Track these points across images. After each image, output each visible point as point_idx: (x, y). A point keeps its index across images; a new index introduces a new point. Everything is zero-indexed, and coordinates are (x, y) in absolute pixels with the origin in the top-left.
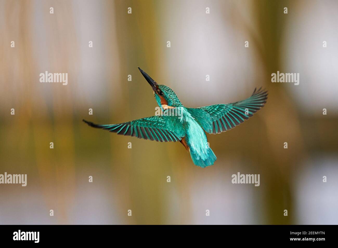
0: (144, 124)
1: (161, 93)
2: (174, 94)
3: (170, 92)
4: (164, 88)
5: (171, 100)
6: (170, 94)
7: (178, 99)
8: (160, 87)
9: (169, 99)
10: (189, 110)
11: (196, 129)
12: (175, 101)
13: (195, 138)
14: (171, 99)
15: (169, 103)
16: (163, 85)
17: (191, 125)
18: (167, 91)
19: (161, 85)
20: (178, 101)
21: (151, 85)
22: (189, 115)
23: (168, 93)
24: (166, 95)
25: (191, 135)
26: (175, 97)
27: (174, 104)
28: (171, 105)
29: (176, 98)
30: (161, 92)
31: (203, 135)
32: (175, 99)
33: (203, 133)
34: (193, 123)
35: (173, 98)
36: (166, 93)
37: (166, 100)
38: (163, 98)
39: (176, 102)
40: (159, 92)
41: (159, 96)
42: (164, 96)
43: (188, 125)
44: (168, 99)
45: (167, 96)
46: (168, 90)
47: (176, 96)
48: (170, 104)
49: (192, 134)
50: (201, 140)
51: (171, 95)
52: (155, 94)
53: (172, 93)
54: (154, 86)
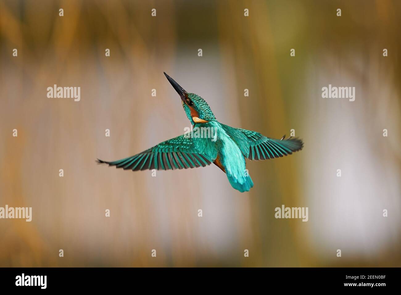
0: (169, 148)
1: (190, 104)
2: (206, 105)
3: (201, 102)
4: (194, 98)
5: (203, 112)
6: (201, 104)
7: (211, 111)
8: (189, 96)
9: (201, 111)
10: (224, 127)
11: (232, 148)
12: (208, 113)
13: (231, 159)
14: (203, 110)
15: (200, 116)
16: (193, 94)
17: (226, 143)
18: (198, 101)
19: (191, 94)
20: (210, 114)
21: (179, 93)
22: (224, 132)
23: (199, 103)
24: (197, 105)
25: (227, 155)
26: (207, 109)
27: (206, 117)
28: (202, 118)
29: (209, 109)
30: (191, 102)
31: (240, 156)
32: (207, 111)
33: (240, 154)
34: (228, 142)
35: (205, 109)
36: (197, 103)
37: (197, 112)
38: (194, 109)
39: (209, 115)
40: (188, 102)
41: (189, 106)
42: (194, 107)
43: (223, 144)
44: (199, 110)
45: (198, 107)
46: (200, 100)
47: (209, 107)
48: (202, 116)
49: (228, 153)
50: (239, 161)
51: (203, 106)
52: (184, 104)
53: (204, 104)
54: (182, 94)
